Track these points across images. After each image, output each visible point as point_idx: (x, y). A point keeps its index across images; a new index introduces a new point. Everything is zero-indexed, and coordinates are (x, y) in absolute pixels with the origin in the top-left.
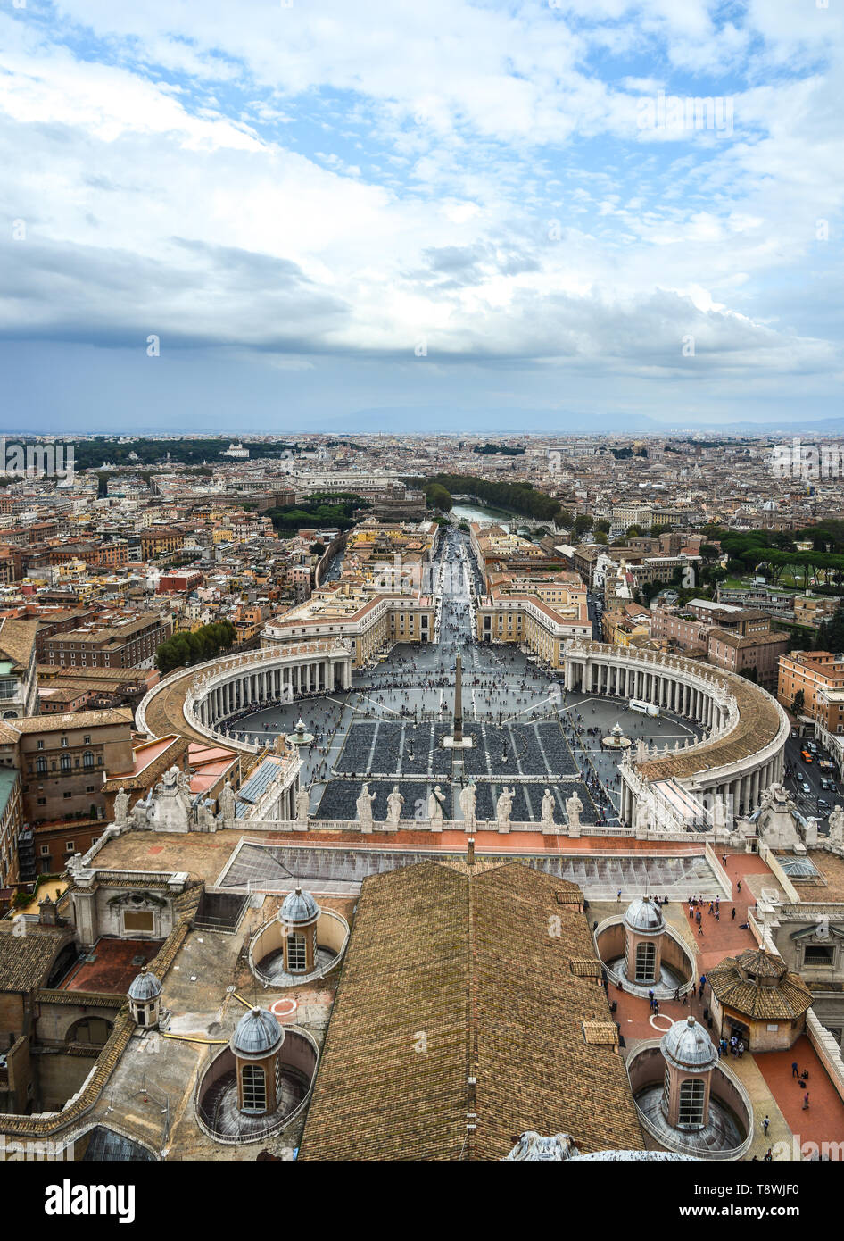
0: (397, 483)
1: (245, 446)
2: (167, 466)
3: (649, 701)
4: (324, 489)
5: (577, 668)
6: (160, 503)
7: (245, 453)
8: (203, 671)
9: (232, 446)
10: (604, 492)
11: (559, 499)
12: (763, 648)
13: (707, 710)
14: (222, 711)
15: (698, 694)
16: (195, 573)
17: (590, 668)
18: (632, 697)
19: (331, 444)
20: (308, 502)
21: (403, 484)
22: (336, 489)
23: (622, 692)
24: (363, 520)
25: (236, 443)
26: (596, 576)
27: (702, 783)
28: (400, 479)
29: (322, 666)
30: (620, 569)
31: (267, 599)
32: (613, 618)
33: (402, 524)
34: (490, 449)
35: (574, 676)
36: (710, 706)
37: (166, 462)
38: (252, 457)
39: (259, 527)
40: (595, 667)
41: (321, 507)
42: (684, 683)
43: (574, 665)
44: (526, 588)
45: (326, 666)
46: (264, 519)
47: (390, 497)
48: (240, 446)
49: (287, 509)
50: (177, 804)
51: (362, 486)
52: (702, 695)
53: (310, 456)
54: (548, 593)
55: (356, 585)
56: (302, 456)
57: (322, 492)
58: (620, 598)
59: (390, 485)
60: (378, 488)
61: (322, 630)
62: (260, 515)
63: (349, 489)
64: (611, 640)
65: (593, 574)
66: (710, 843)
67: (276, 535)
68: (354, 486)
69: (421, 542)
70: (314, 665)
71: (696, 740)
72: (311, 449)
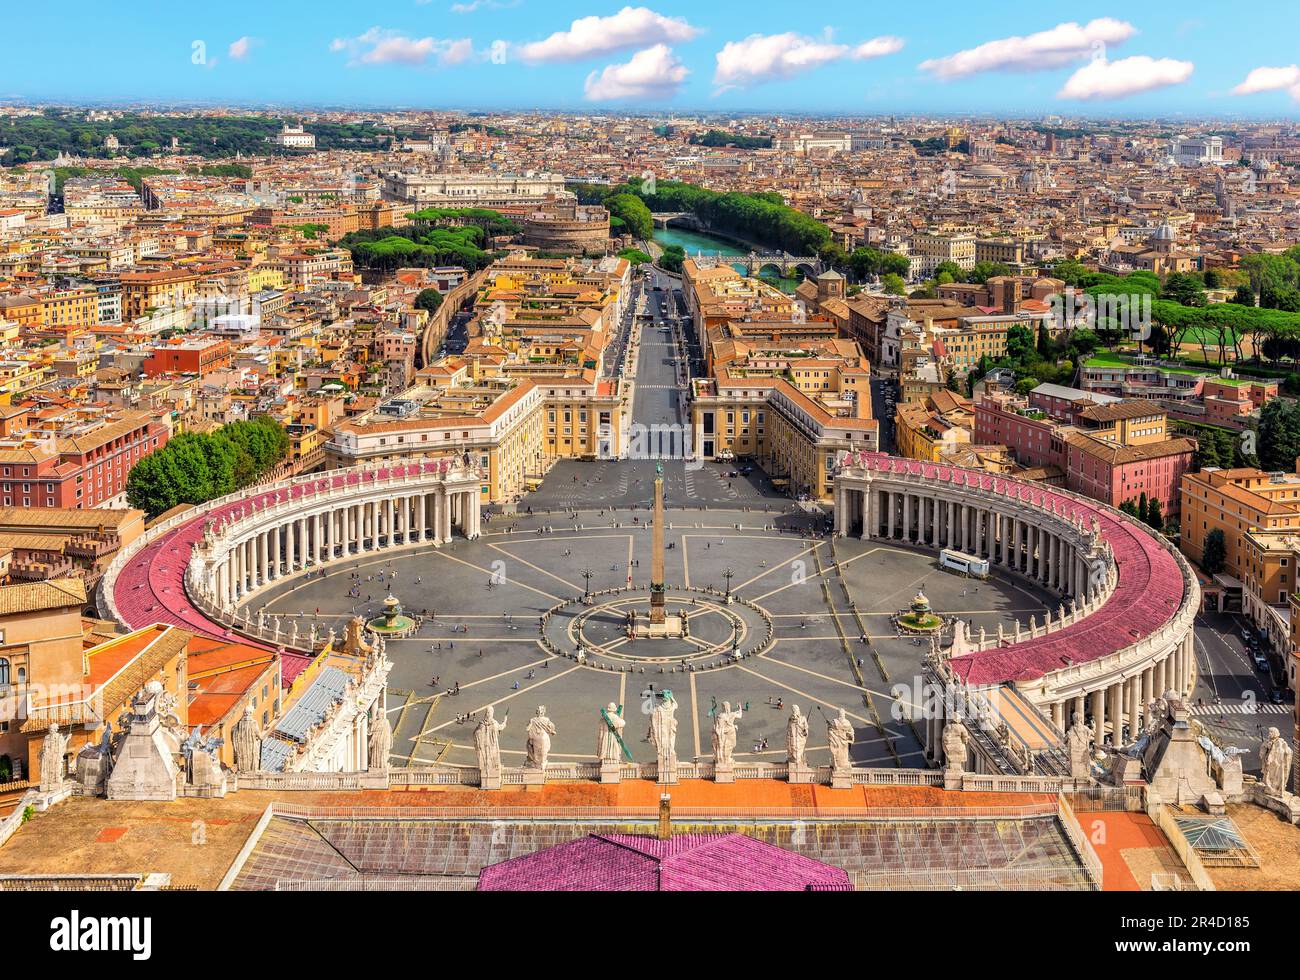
0: (562, 193)
1: (308, 130)
2: (172, 161)
3: (972, 552)
4: (441, 203)
5: (856, 498)
6: (159, 223)
7: (308, 141)
8: (223, 513)
9: (287, 130)
10: (900, 209)
11: (825, 220)
12: (1154, 462)
13: (1066, 566)
14: (255, 579)
15: (1052, 540)
16: (213, 342)
17: (876, 498)
18: (944, 545)
19: (455, 129)
20: (412, 223)
21: (572, 195)
22: (462, 202)
23: (929, 538)
24: (506, 253)
25: (293, 124)
26: (885, 347)
27: (1060, 691)
28: (568, 186)
29: (430, 498)
30: (923, 335)
31: (340, 387)
32: (912, 414)
33: (571, 261)
34: (713, 141)
35: (851, 511)
36: (1070, 560)
37: (170, 153)
38: (320, 147)
39: (328, 264)
40: (884, 496)
41: (434, 232)
42: (1029, 521)
43: (850, 493)
44: (773, 365)
45: (438, 499)
46: (339, 252)
47: (550, 216)
48: (300, 130)
49: (377, 235)
50: (154, 748)
51: (504, 197)
52: (1057, 541)
53: (420, 147)
54: (807, 375)
55: (491, 362)
56: (407, 147)
57: (438, 206)
58: (923, 383)
59: (550, 196)
60: (532, 201)
61: (431, 437)
62: (332, 245)
63: (484, 202)
64: (909, 452)
65: (880, 343)
66: (1066, 795)
67: (358, 279)
68: (490, 197)
69: (600, 290)
70: (418, 498)
71: (1048, 616)
72: (419, 135)
